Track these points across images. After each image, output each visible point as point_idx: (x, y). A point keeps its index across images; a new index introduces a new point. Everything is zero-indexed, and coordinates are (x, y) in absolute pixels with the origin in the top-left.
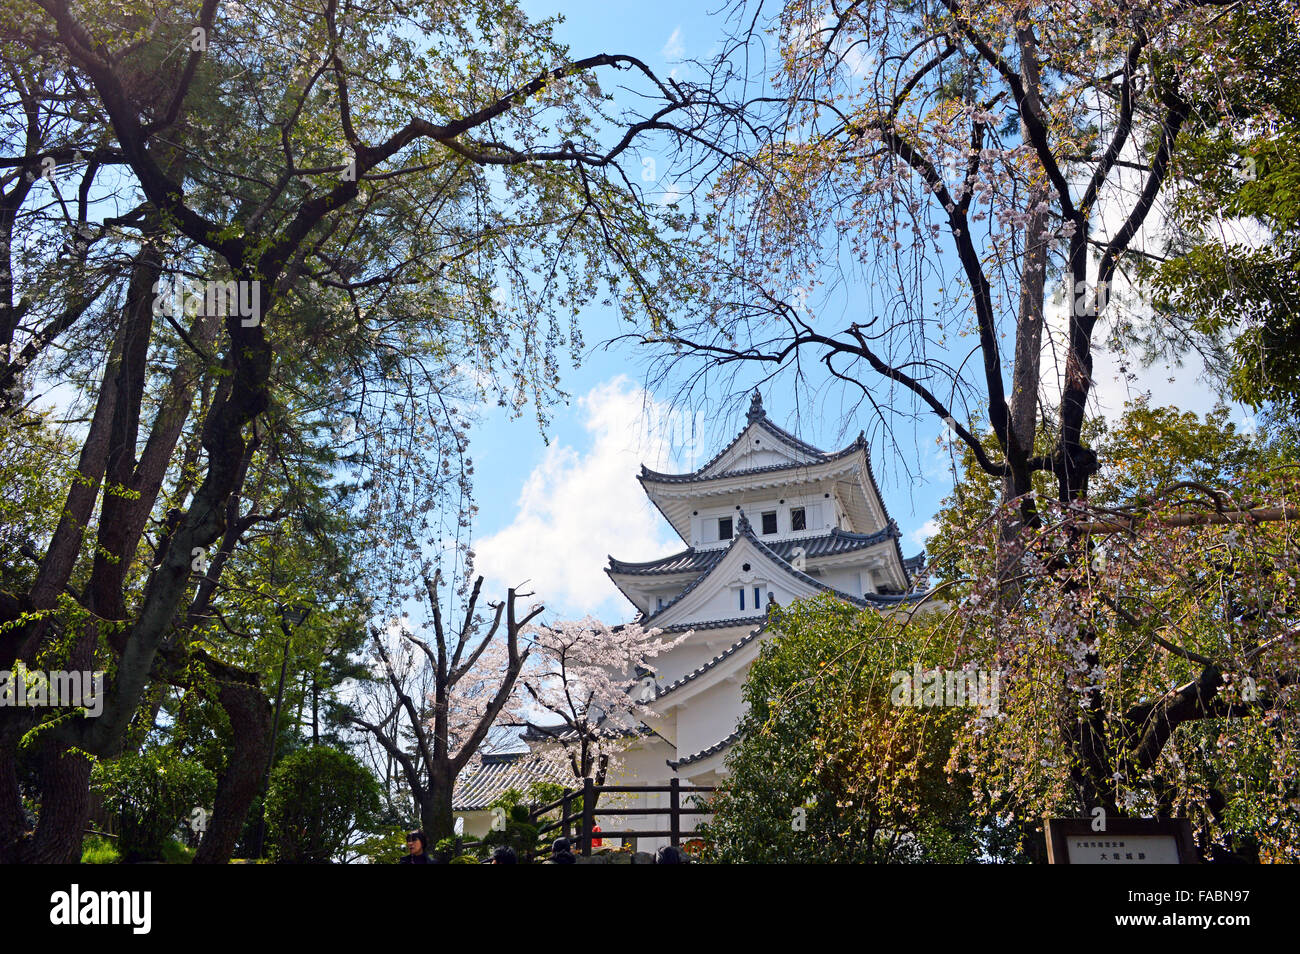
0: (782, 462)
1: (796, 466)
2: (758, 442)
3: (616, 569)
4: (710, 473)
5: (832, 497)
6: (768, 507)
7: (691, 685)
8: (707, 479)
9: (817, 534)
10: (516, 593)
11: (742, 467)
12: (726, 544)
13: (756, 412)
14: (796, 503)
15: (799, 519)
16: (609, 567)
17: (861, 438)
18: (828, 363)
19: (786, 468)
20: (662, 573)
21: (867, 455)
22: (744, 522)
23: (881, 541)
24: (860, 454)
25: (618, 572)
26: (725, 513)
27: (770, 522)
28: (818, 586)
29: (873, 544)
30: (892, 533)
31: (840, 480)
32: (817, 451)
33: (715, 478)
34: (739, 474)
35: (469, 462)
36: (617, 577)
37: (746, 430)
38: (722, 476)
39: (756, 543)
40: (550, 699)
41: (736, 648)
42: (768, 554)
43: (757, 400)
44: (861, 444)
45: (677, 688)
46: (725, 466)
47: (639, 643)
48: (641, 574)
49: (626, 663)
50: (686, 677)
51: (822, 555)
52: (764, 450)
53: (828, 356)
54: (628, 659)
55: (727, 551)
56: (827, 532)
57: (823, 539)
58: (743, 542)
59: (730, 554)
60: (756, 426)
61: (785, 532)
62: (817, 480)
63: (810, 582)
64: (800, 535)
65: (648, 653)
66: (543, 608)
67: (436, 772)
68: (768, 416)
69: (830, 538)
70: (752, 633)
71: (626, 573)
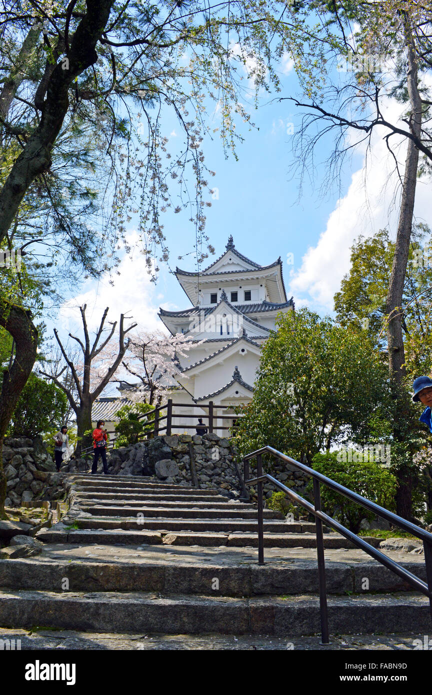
0: (241, 269)
1: (248, 271)
2: (230, 259)
3: (163, 314)
4: (208, 272)
5: (264, 286)
6: (234, 289)
7: (203, 365)
8: (207, 275)
9: (256, 303)
10: (124, 316)
11: (223, 270)
12: (215, 305)
13: (231, 246)
14: (247, 288)
15: (248, 296)
16: (160, 313)
17: (279, 260)
18: (387, 141)
19: (244, 271)
20: (185, 316)
21: (281, 268)
22: (224, 295)
23: (287, 307)
24: (279, 267)
25: (164, 315)
26: (214, 291)
27: (234, 297)
28: (257, 325)
29: (283, 308)
30: (291, 303)
31: (267, 279)
32: (258, 265)
33: (211, 274)
34: (222, 273)
35: (201, 154)
36: (163, 317)
37: (225, 253)
38: (214, 274)
39: (229, 305)
40: (134, 370)
41: (220, 352)
42: (234, 310)
43: (231, 240)
44: (279, 262)
45: (196, 366)
46: (216, 269)
47: (182, 343)
48: (175, 317)
49: (174, 353)
50: (196, 364)
51: (259, 312)
52: (233, 263)
53: (388, 136)
54: (175, 351)
55: (216, 308)
56: (261, 302)
57: (259, 305)
58: (223, 304)
59: (217, 309)
60: (230, 252)
61: (241, 301)
62: (257, 278)
63: (253, 324)
64: (248, 303)
65: (185, 348)
66: (137, 324)
67: (84, 399)
68: (236, 248)
69: (262, 305)
70: (228, 345)
71: (167, 316)
